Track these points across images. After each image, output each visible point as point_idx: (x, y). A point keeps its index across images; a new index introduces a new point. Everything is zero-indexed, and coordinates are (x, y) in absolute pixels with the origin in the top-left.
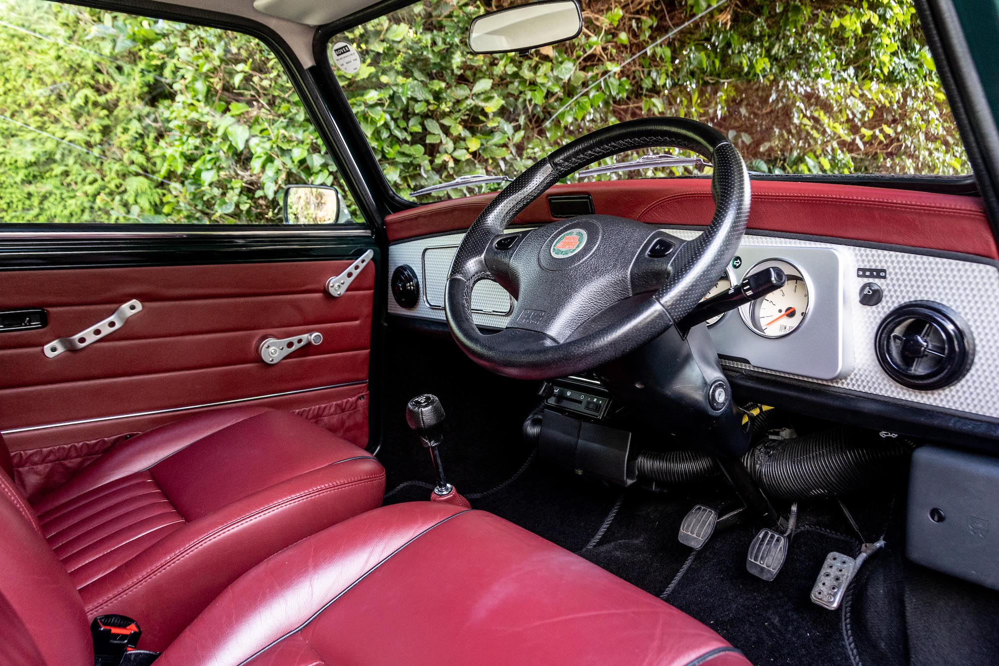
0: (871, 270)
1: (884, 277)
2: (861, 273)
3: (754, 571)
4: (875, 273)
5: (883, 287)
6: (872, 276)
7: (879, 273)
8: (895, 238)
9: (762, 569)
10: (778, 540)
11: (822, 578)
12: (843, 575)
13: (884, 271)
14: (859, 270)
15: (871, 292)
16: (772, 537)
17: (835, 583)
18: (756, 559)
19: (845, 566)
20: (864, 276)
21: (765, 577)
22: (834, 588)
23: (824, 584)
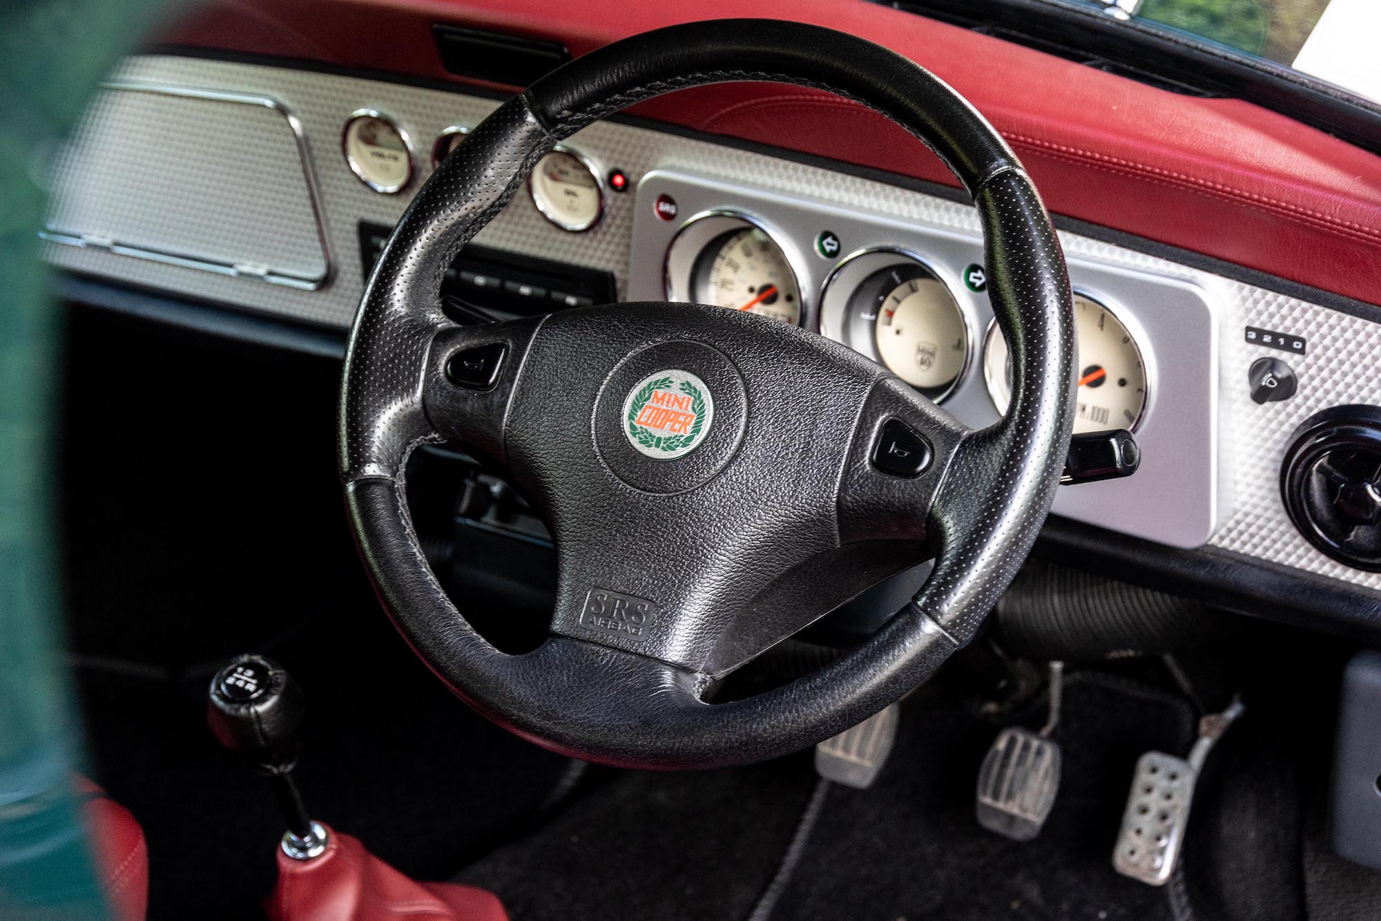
0: (1275, 336)
1: (1302, 351)
2: (1253, 335)
3: (994, 824)
4: (1282, 341)
5: (1299, 370)
6: (1274, 344)
7: (1290, 343)
8: (1325, 280)
9: (1011, 819)
10: (1039, 753)
11: (1133, 818)
12: (1174, 807)
13: (1303, 341)
14: (1248, 329)
15: (1276, 384)
16: (1026, 747)
17: (1160, 827)
18: (996, 796)
19: (1176, 784)
20: (1258, 341)
21: (1019, 834)
22: (1159, 839)
23: (1139, 832)
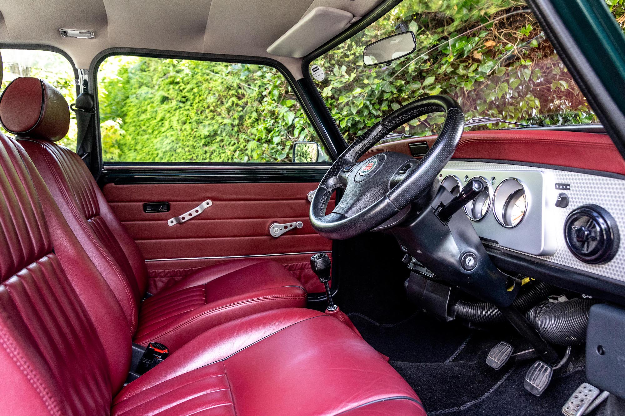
0: (563, 185)
1: (569, 189)
2: (557, 187)
3: (528, 388)
4: (564, 187)
5: (569, 196)
6: (563, 189)
7: (566, 186)
9: (533, 387)
10: (546, 369)
11: (572, 399)
12: (586, 399)
13: (569, 185)
14: (556, 184)
15: (560, 199)
16: (542, 367)
17: (580, 403)
18: (530, 380)
19: (591, 393)
20: (559, 189)
21: (534, 392)
22: (578, 406)
23: (572, 403)
